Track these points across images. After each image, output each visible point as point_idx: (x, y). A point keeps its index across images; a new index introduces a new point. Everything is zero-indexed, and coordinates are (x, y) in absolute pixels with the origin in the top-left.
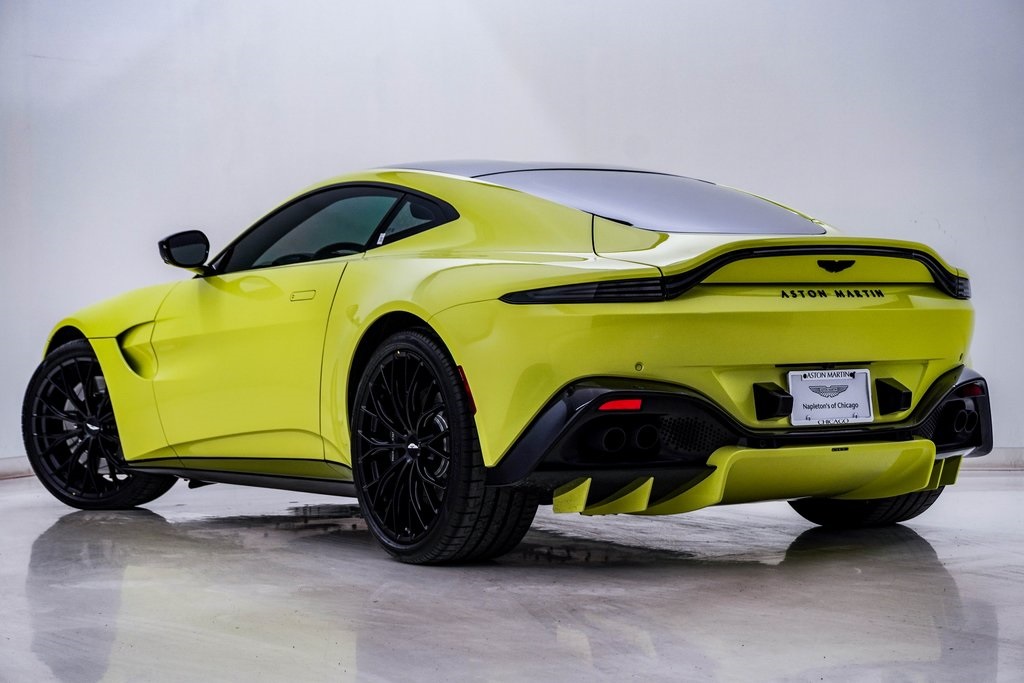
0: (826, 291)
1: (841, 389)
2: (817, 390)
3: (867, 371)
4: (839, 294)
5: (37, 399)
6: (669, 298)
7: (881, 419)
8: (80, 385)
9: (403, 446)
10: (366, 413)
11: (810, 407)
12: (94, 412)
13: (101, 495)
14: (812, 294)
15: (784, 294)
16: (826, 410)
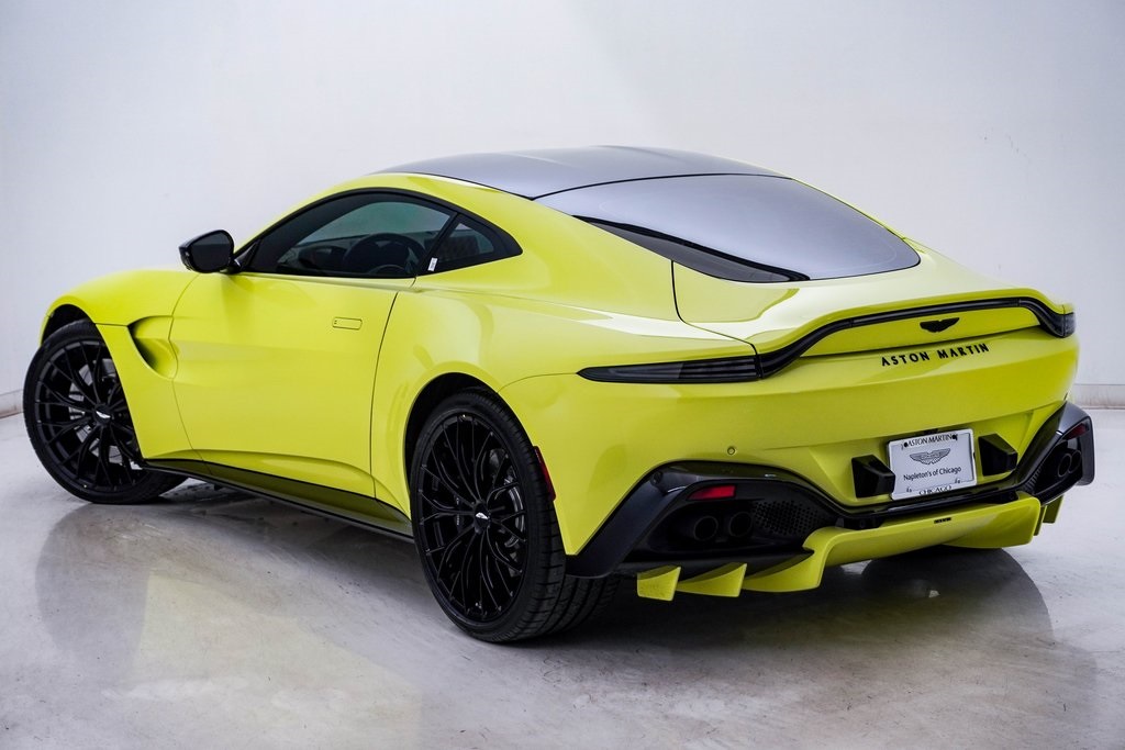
1: (942, 454)
2: (918, 458)
3: (970, 432)
4: (942, 355)
5: (40, 384)
6: (762, 377)
7: (984, 480)
8: (86, 367)
9: (471, 514)
10: (426, 473)
11: (911, 478)
12: (104, 399)
13: (115, 489)
14: (914, 358)
16: (928, 478)
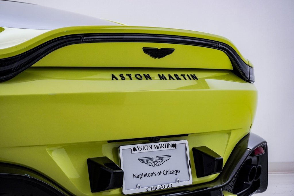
0: (152, 74)
1: (165, 159)
2: (145, 161)
3: (186, 142)
4: (162, 78)
7: (198, 180)
11: (139, 177)
15: (113, 77)
16: (153, 178)
